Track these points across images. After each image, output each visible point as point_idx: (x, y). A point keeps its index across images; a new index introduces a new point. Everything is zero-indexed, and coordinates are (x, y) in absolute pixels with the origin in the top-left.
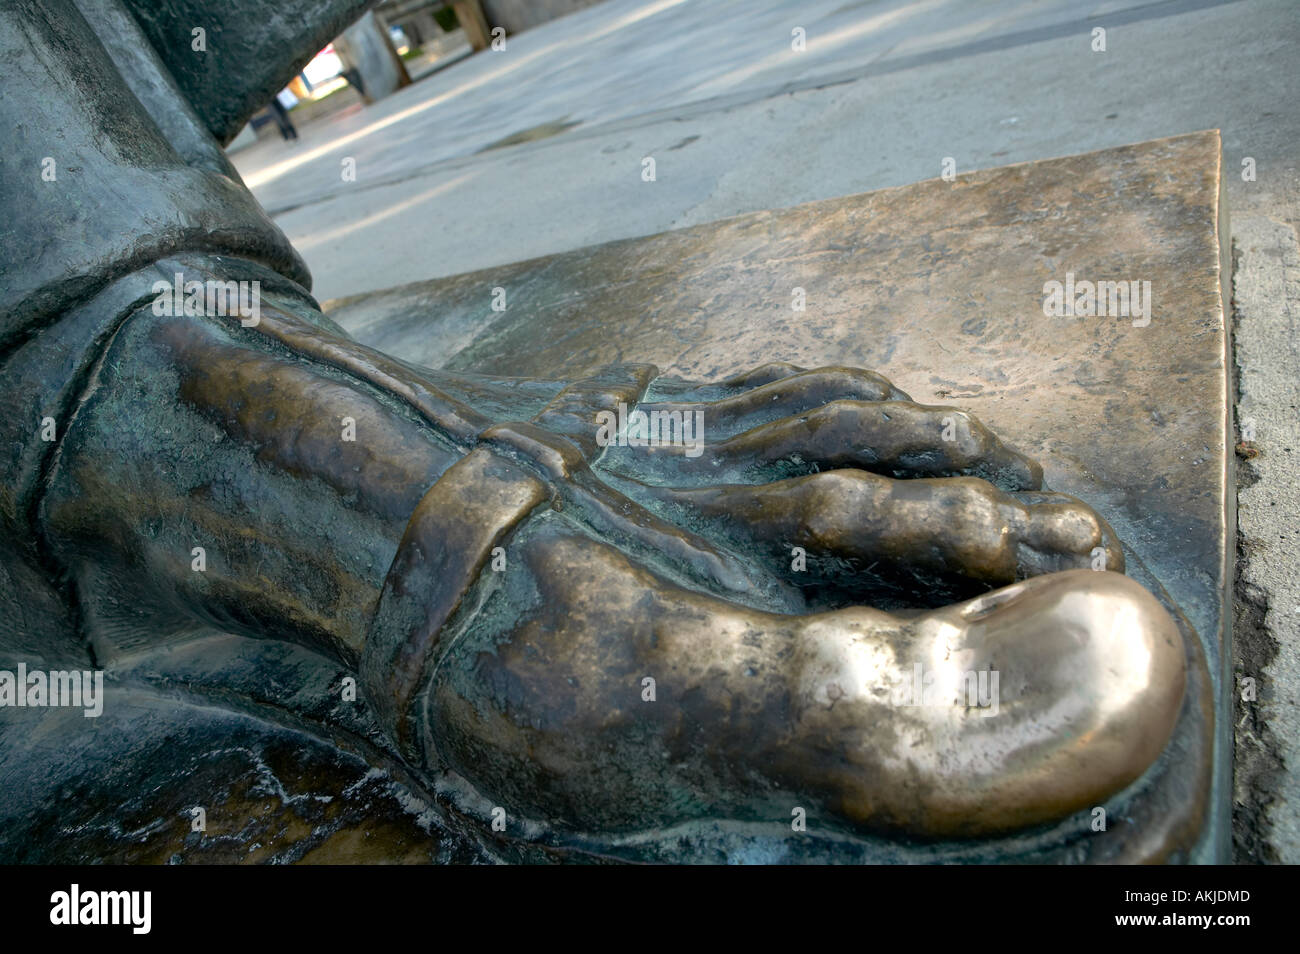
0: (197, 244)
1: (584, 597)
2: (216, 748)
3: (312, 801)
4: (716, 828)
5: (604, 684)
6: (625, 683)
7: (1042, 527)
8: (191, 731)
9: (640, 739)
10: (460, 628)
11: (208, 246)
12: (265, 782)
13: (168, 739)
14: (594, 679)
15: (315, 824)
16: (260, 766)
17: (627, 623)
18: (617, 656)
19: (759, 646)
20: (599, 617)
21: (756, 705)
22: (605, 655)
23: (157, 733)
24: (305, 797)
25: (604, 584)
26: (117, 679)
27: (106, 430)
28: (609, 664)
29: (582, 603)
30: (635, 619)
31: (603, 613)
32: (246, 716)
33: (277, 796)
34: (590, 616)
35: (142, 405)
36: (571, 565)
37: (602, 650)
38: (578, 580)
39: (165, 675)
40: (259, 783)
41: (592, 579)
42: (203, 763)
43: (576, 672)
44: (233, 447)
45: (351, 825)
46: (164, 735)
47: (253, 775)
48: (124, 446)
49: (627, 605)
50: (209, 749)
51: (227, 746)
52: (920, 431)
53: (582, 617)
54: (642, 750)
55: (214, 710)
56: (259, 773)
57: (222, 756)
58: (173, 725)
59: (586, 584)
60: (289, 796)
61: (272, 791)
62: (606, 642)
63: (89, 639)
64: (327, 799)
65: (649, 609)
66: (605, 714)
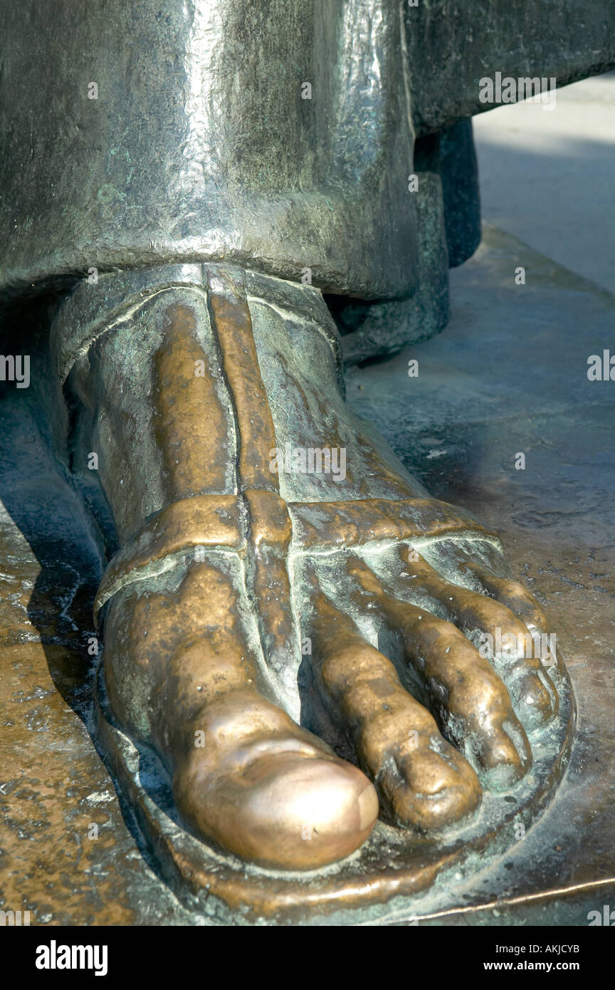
0: (240, 261)
1: (189, 603)
2: (71, 564)
3: (70, 624)
4: (153, 760)
5: (154, 645)
6: (161, 652)
7: (411, 760)
8: (74, 546)
9: (146, 682)
10: (144, 576)
11: (248, 264)
12: (67, 599)
13: (61, 540)
14: (153, 640)
15: (58, 634)
16: (74, 590)
17: (191, 629)
18: (171, 639)
19: (216, 682)
20: (185, 616)
21: (188, 704)
22: (167, 634)
23: (61, 533)
24: (70, 620)
25: (203, 605)
26: (76, 486)
27: (116, 347)
28: (165, 639)
29: (185, 605)
30: (196, 630)
31: (188, 616)
32: (100, 560)
33: (62, 610)
34: (182, 613)
35: (139, 345)
36: (202, 585)
37: (169, 631)
38: (196, 594)
39: (93, 504)
40: (63, 597)
41: (202, 598)
42: (59, 566)
43: (151, 631)
44: (148, 404)
45: (68, 647)
46: (62, 537)
47: (66, 591)
48: (117, 362)
49: (201, 622)
50: (69, 563)
51: (76, 568)
52: (451, 672)
53: (178, 610)
54: (143, 688)
55: (94, 544)
56: (69, 593)
57: (69, 569)
58: (71, 535)
59: (197, 598)
60: (66, 614)
61: (63, 605)
62: (174, 629)
63: (73, 450)
64: (76, 628)
65: (209, 632)
66: (143, 659)
